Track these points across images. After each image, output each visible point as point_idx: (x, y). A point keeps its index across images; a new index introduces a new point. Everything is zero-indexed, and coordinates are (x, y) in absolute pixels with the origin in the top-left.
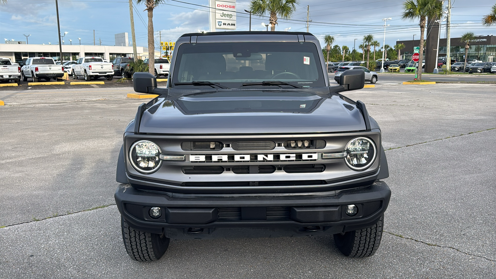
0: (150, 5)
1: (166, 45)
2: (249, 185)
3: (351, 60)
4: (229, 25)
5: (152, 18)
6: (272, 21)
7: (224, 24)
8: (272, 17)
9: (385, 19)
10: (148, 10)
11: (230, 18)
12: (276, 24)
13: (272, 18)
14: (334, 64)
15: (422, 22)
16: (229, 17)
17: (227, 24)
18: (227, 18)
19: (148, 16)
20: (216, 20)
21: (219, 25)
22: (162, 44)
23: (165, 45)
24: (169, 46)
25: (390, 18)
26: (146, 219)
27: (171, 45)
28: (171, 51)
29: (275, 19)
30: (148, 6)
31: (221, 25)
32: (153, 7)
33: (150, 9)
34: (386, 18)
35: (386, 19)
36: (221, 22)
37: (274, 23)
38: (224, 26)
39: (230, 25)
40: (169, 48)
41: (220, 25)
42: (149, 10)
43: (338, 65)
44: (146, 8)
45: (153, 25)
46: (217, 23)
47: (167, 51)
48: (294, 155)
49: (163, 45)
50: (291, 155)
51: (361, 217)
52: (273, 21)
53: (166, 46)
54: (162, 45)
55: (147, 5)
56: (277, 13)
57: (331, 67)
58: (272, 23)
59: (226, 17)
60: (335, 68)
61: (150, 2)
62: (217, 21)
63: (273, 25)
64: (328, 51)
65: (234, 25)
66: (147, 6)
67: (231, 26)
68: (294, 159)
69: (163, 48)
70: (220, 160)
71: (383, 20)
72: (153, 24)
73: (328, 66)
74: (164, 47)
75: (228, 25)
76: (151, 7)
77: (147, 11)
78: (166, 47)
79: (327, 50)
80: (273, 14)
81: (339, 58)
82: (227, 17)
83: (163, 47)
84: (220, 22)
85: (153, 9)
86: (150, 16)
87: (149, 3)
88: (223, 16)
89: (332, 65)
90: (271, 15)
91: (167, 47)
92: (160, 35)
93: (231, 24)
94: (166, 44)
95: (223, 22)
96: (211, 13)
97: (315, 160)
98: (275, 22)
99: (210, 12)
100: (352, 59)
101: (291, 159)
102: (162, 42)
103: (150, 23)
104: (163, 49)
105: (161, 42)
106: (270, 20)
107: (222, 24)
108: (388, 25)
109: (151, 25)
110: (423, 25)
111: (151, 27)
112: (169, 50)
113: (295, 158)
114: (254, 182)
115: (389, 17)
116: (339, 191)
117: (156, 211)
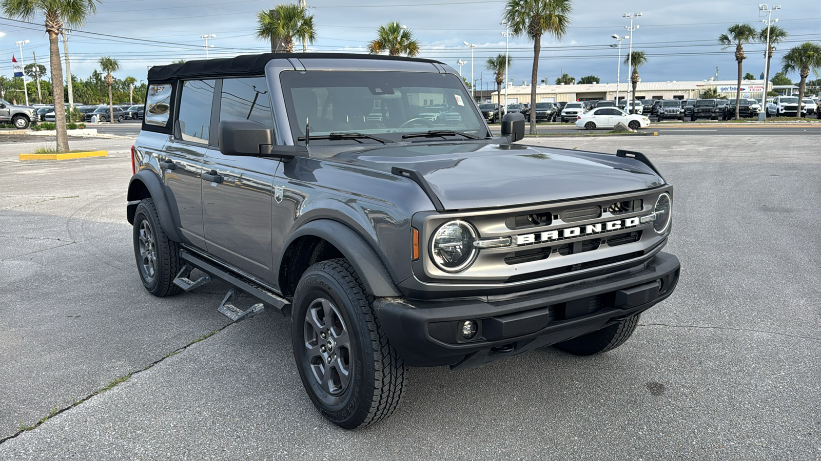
2: (570, 271)
3: (140, 102)
6: (50, 28)
8: (51, 21)
9: (205, 36)
13: (51, 23)
14: (121, 107)
15: (288, 46)
25: (213, 35)
26: (459, 342)
29: (56, 25)
34: (206, 34)
35: (207, 36)
37: (56, 31)
43: (128, 110)
50: (617, 223)
51: (665, 291)
52: (53, 27)
56: (59, 14)
57: (118, 112)
58: (51, 31)
60: (126, 114)
63: (54, 36)
64: (109, 85)
70: (550, 239)
71: (201, 37)
73: (113, 111)
79: (107, 84)
80: (51, 14)
81: (118, 97)
89: (120, 110)
90: (47, 17)
98: (58, 30)
100: (141, 99)
106: (46, 26)
108: (211, 46)
110: (290, 50)
114: (577, 265)
115: (211, 33)
116: (646, 263)
117: (467, 328)
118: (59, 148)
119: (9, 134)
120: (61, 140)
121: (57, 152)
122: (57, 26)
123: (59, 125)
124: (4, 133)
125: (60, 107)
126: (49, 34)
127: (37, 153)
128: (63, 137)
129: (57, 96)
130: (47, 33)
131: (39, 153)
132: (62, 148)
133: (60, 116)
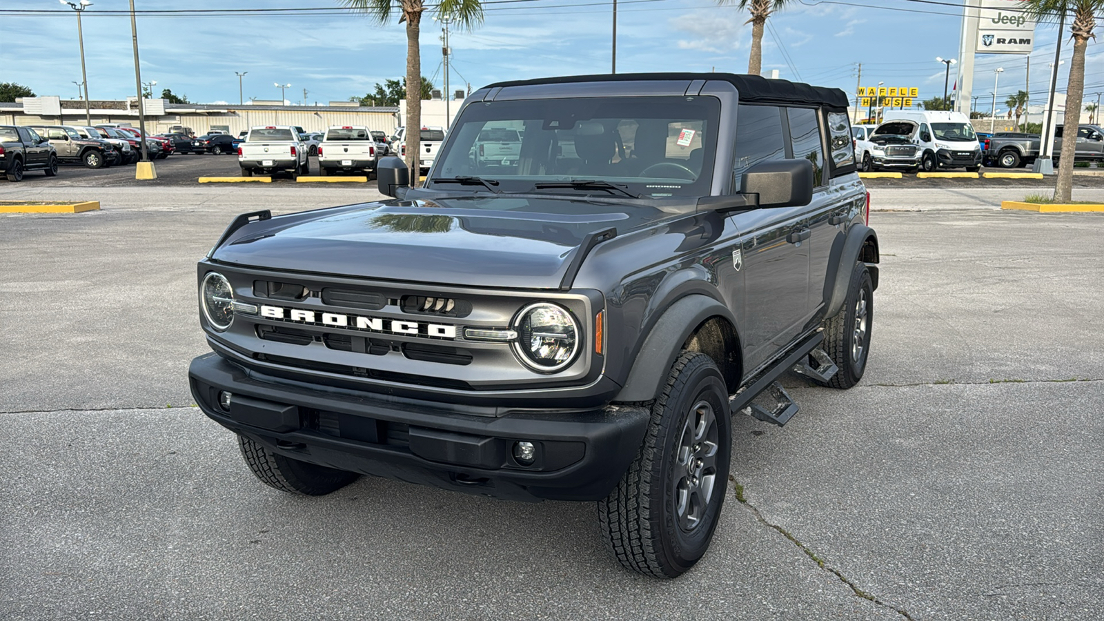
0: (760, 11)
1: (872, 95)
4: (1012, 44)
5: (760, 40)
6: (1077, 31)
7: (999, 41)
8: (1080, 22)
10: (753, 21)
11: (1018, 26)
12: (1091, 38)
13: (1080, 24)
16: (1016, 24)
17: (1007, 42)
18: (1009, 26)
19: (753, 35)
20: (978, 33)
21: (985, 44)
22: (862, 91)
23: (868, 95)
24: (876, 97)
27: (883, 94)
28: (881, 107)
29: (1086, 26)
30: (755, 12)
31: (990, 44)
32: (765, 13)
33: (759, 20)
36: (993, 36)
37: (1085, 35)
38: (998, 44)
39: (1015, 42)
40: (876, 100)
41: (988, 43)
42: (756, 23)
44: (751, 17)
45: (760, 55)
46: (981, 40)
47: (873, 108)
48: (416, 325)
49: (864, 95)
50: (410, 324)
51: (540, 469)
52: (1080, 29)
53: (871, 98)
54: (861, 95)
55: (753, 11)
56: (1094, 9)
58: (1078, 35)
59: (1007, 23)
61: (760, 4)
62: (981, 33)
63: (1081, 41)
65: (1028, 41)
66: (753, 13)
67: (1018, 44)
68: (416, 332)
69: (862, 101)
72: (760, 52)
74: (866, 99)
75: (1010, 42)
76: (761, 16)
77: (752, 23)
78: (869, 99)
80: (1084, 12)
82: (1009, 23)
83: (863, 99)
84: (988, 36)
85: (764, 20)
86: (758, 35)
87: (757, 6)
88: (998, 22)
91: (873, 99)
92: (859, 71)
93: (1018, 41)
94: (872, 92)
95: (998, 35)
96: (966, 18)
97: (451, 339)
98: (1088, 32)
99: (964, 16)
101: (409, 331)
102: (863, 88)
103: (755, 49)
104: (862, 103)
105: (860, 88)
106: (1074, 29)
107: (995, 40)
109: (756, 54)
111: (757, 58)
112: (875, 105)
113: (417, 330)
116: (506, 409)
118: (1056, 196)
119: (1093, 175)
120: (1060, 185)
121: (1052, 202)
122: (1087, 28)
123: (1062, 165)
124: (1086, 175)
125: (1068, 140)
126: (1075, 39)
127: (1025, 201)
128: (1064, 182)
129: (1068, 125)
130: (1073, 38)
131: (1028, 202)
132: (1059, 197)
133: (1067, 153)
